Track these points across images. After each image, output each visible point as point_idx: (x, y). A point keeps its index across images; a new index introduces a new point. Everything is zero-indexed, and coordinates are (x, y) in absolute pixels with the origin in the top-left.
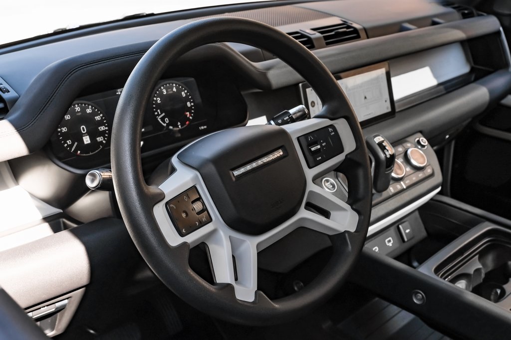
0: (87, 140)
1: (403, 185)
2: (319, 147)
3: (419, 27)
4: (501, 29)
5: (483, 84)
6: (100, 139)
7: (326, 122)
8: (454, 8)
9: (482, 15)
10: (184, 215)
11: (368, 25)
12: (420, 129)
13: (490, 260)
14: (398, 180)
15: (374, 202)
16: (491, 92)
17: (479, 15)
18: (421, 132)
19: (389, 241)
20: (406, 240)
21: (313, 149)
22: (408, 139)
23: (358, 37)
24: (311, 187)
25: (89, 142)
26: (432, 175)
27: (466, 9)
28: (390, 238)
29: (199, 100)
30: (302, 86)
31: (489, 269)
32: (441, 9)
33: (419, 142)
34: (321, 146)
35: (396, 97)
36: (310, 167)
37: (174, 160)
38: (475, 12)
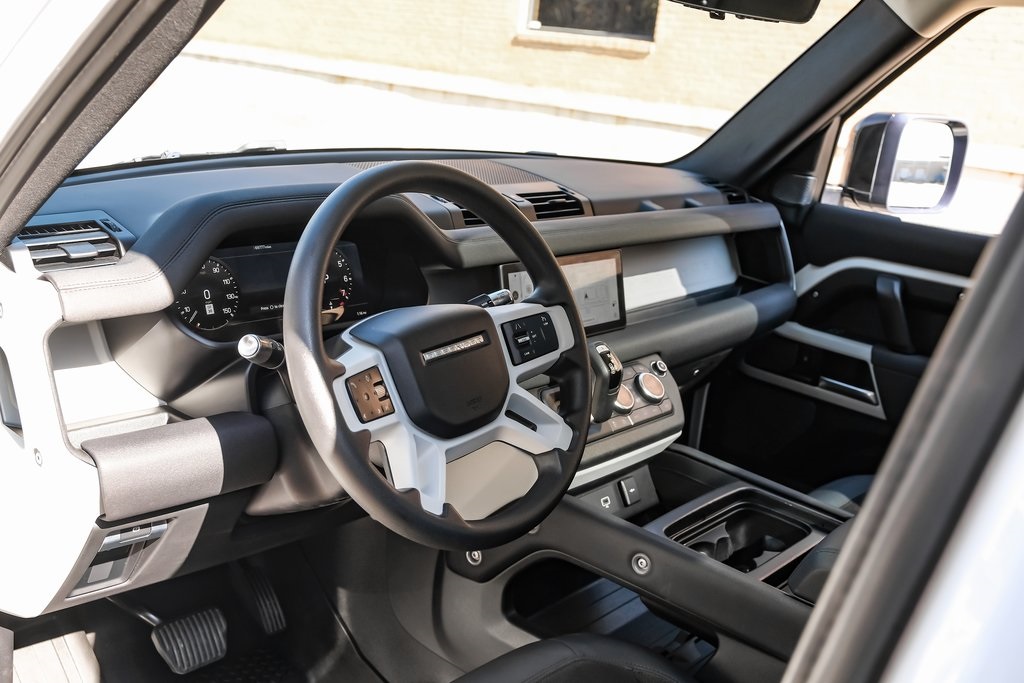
0: (210, 309)
1: (630, 420)
2: (528, 338)
3: (666, 208)
4: (782, 224)
5: (751, 300)
6: (226, 310)
7: (538, 309)
8: (718, 188)
9: (757, 202)
10: (366, 397)
11: (595, 197)
12: (658, 349)
13: (741, 532)
14: (624, 413)
15: (589, 438)
16: (760, 311)
17: (752, 201)
18: (659, 353)
19: (606, 501)
20: (629, 503)
21: (520, 341)
22: (640, 361)
23: (581, 212)
24: (515, 389)
25: (213, 313)
26: (670, 413)
27: (733, 192)
28: (607, 497)
29: (359, 275)
30: (503, 268)
31: (740, 548)
32: (699, 187)
33: (655, 366)
34: (531, 337)
35: (629, 306)
36: (515, 365)
37: (346, 336)
38: (746, 195)
